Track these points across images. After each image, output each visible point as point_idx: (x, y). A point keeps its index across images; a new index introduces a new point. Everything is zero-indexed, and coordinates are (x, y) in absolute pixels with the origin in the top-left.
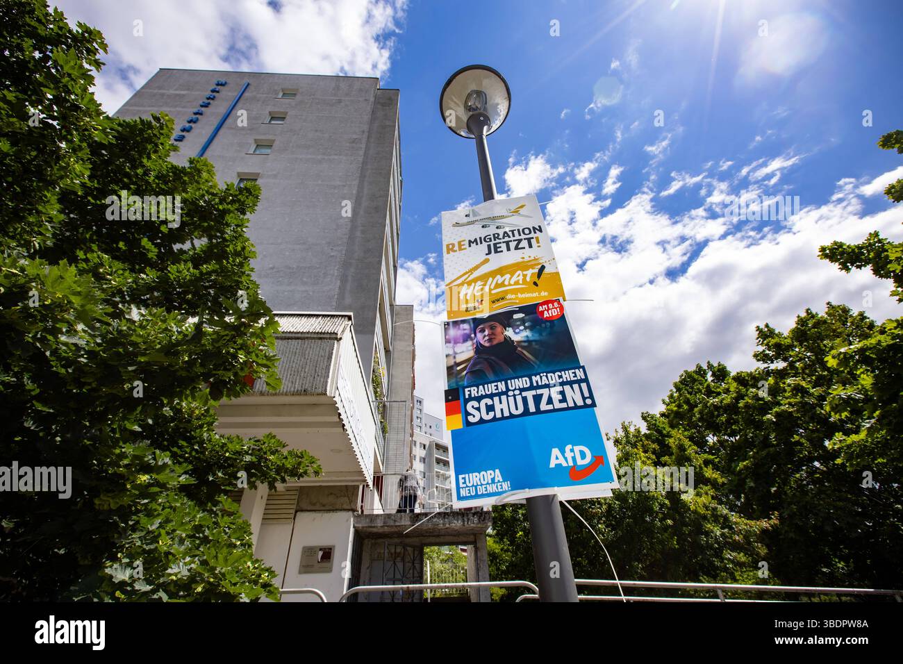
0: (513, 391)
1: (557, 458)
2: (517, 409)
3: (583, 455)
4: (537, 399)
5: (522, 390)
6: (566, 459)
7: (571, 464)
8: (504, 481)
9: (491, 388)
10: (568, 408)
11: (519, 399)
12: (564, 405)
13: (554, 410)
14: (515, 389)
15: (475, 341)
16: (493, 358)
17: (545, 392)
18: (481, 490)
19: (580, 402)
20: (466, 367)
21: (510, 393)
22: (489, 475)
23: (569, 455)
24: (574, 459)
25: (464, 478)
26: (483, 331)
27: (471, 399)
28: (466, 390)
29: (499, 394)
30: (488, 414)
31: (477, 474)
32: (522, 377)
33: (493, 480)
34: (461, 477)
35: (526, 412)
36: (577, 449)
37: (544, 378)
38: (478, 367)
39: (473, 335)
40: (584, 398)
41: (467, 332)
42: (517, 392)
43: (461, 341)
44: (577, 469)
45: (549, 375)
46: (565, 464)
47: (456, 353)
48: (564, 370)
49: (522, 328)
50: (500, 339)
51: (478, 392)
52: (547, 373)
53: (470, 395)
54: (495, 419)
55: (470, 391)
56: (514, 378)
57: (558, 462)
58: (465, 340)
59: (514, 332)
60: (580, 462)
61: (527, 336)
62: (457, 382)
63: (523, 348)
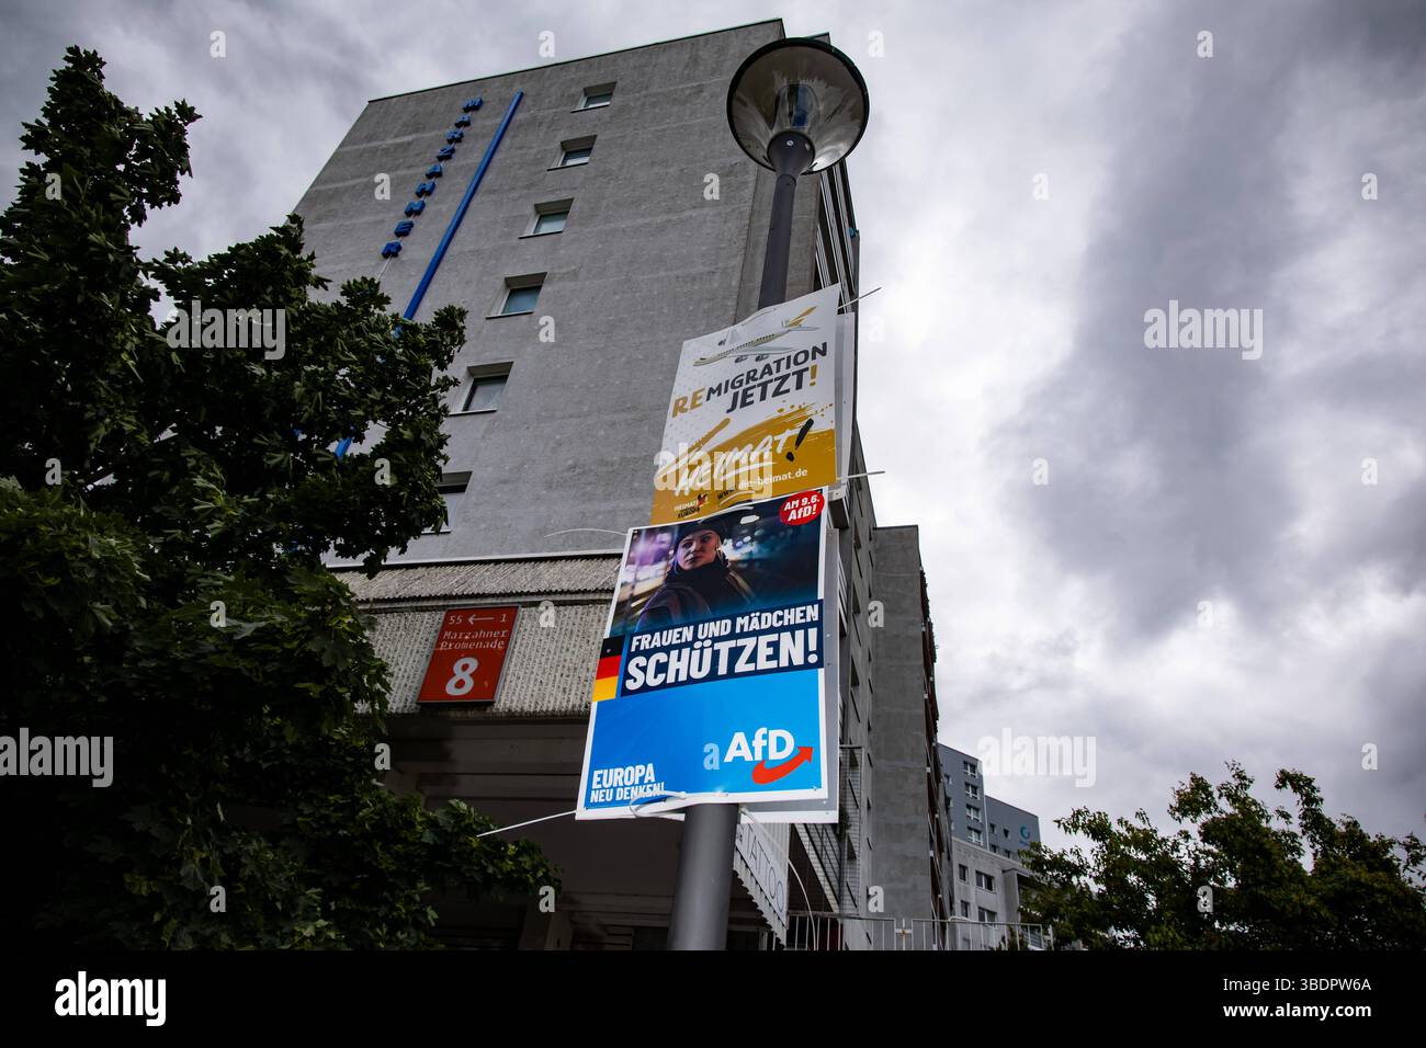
0: (703, 641)
1: (739, 748)
2: (700, 670)
3: (781, 744)
4: (735, 654)
5: (715, 640)
6: (752, 750)
7: (759, 757)
8: (656, 782)
9: (672, 637)
10: (779, 670)
11: (708, 654)
12: (773, 664)
13: (756, 672)
14: (707, 638)
15: (671, 561)
16: (689, 588)
17: (749, 643)
18: (622, 795)
19: (798, 660)
20: (645, 603)
21: (698, 645)
22: (637, 771)
23: (758, 743)
24: (765, 750)
25: (601, 776)
26: (689, 544)
27: (638, 652)
28: (635, 639)
29: (680, 647)
30: (655, 677)
31: (621, 770)
32: (721, 619)
33: (642, 779)
34: (596, 773)
35: (713, 675)
36: (774, 734)
37: (755, 620)
38: (662, 603)
39: (671, 552)
40: (807, 653)
41: (664, 546)
42: (708, 643)
43: (652, 560)
44: (767, 766)
45: (764, 615)
46: (748, 758)
47: (636, 581)
48: (789, 607)
49: (748, 539)
50: (710, 557)
51: (650, 643)
52: (762, 612)
53: (638, 647)
54: (664, 685)
55: (640, 641)
56: (709, 621)
57: (738, 754)
58: (657, 560)
59: (734, 545)
60: (774, 755)
61: (751, 553)
62: (624, 627)
63: (739, 572)
